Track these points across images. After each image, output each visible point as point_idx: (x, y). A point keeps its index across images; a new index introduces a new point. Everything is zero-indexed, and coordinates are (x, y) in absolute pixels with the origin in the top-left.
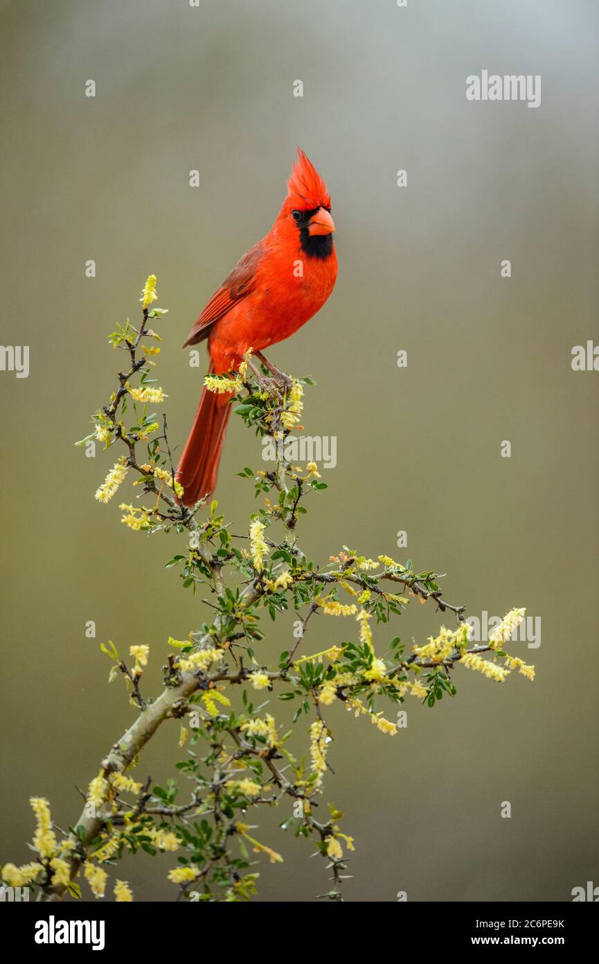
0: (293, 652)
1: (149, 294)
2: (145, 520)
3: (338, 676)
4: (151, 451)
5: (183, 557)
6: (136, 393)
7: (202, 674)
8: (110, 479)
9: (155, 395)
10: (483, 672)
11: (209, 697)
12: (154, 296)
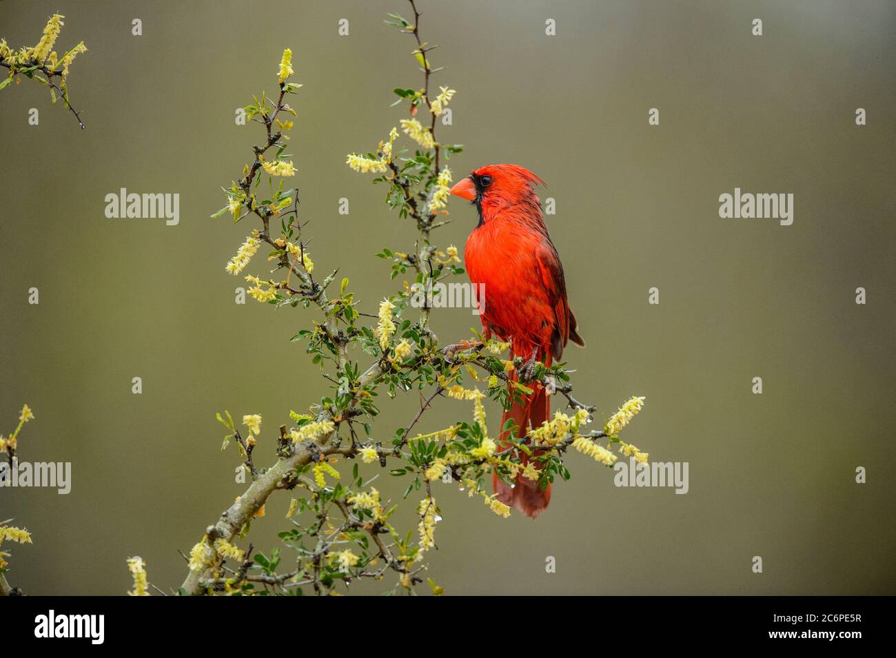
0: (409, 430)
1: (286, 68)
2: (272, 294)
3: (449, 454)
4: (286, 226)
5: (309, 332)
6: (269, 167)
7: (315, 447)
8: (241, 251)
9: (286, 168)
10: (592, 455)
11: (319, 470)
12: (291, 71)
